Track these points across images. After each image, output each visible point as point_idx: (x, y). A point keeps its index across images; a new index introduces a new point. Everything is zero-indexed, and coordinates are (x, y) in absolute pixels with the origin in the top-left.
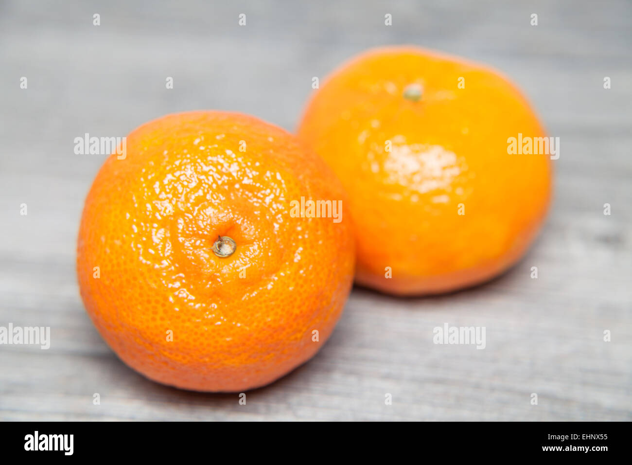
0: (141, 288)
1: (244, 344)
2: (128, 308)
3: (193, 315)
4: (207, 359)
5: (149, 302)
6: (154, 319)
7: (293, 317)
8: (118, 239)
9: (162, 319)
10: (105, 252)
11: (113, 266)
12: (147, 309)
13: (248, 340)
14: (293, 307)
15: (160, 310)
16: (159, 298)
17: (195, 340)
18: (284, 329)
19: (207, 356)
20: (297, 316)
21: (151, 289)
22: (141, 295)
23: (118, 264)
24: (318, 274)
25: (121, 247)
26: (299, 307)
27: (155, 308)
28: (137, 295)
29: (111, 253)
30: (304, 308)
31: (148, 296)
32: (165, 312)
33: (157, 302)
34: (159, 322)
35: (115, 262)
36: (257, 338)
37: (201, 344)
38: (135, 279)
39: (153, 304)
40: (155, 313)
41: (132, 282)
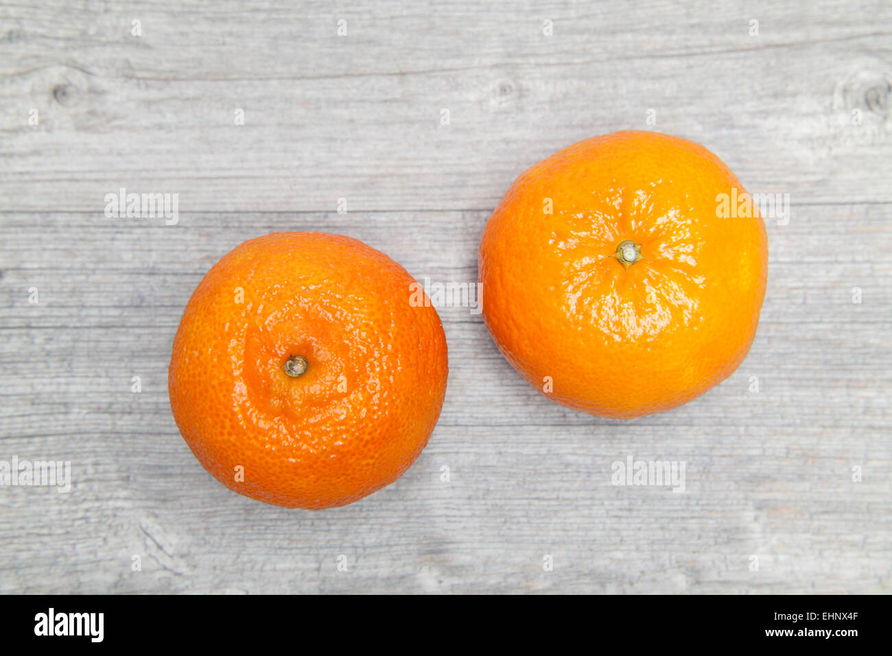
0: (212, 401)
1: (310, 467)
2: (200, 419)
3: (259, 433)
4: (274, 478)
5: (218, 416)
6: (222, 434)
7: (363, 443)
8: (196, 350)
9: (230, 434)
10: (185, 362)
11: (189, 377)
12: (216, 423)
13: (315, 462)
14: (364, 433)
15: (228, 423)
16: (227, 413)
17: (261, 458)
18: (353, 455)
19: (273, 474)
20: (367, 442)
21: (220, 403)
22: (211, 408)
23: (194, 375)
24: (393, 401)
25: (198, 358)
26: (370, 434)
27: (222, 422)
28: (207, 407)
29: (189, 363)
30: (376, 435)
31: (217, 409)
32: (232, 427)
33: (225, 416)
34: (226, 437)
35: (191, 372)
36: (324, 462)
37: (267, 463)
38: (207, 391)
39: (221, 417)
40: (223, 427)
41: (204, 394)
